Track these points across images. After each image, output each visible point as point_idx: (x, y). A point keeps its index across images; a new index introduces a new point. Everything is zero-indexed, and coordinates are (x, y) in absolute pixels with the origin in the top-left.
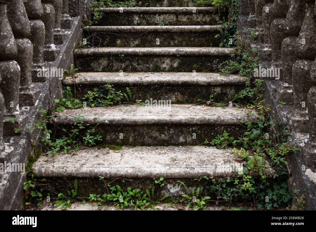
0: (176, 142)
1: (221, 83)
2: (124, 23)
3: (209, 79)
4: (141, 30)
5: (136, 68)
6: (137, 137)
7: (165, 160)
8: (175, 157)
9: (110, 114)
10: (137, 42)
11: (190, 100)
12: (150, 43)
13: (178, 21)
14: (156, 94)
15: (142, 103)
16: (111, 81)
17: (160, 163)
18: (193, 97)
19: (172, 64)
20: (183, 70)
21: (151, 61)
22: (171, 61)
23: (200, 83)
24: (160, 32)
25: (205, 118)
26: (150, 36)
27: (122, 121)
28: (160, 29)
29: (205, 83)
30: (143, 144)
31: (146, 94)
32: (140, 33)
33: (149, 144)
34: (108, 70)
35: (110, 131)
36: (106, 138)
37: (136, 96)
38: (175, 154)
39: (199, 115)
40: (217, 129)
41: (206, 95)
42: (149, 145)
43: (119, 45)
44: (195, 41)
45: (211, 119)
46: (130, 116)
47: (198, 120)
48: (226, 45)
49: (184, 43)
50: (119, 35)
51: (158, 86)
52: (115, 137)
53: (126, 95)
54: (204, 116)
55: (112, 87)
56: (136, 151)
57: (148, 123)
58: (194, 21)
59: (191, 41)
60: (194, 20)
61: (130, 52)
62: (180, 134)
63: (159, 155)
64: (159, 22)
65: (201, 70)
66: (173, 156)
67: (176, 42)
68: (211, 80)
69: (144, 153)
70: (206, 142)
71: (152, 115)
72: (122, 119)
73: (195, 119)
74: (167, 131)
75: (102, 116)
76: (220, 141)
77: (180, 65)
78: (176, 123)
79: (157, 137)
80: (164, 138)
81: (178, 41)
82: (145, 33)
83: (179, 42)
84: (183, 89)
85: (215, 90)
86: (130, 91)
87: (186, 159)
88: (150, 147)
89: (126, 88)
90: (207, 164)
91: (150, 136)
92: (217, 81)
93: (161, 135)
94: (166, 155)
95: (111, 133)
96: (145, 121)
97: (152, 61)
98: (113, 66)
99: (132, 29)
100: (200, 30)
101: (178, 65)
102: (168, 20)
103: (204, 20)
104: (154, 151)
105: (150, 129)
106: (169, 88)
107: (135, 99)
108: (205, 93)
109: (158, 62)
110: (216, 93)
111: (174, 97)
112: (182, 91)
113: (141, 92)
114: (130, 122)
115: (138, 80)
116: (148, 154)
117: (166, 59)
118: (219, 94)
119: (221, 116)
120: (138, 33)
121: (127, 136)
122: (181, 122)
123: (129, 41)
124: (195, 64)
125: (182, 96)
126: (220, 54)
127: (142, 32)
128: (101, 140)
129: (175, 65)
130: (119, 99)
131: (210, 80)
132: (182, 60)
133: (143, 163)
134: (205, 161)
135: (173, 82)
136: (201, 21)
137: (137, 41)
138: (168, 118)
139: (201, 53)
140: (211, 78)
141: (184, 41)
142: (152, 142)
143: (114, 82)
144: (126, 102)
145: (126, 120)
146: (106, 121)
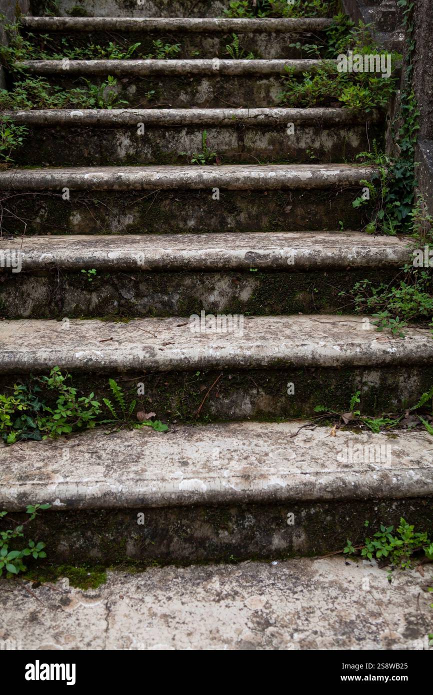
0: (261, 550)
1: (381, 361)
2: (89, 154)
3: (349, 351)
4: (142, 184)
5: (131, 307)
6: (147, 541)
7: (237, 626)
8: (264, 610)
9: (66, 477)
10: (129, 220)
11: (293, 408)
12: (166, 222)
13: (243, 148)
14: (195, 394)
15: (156, 422)
16: (64, 362)
17: (225, 636)
18: (303, 401)
19: (235, 293)
20: (267, 309)
21: (174, 284)
22: (233, 285)
23: (322, 361)
24: (196, 191)
25: (344, 483)
26: (168, 202)
27: (105, 501)
28: (196, 183)
29: (338, 360)
30: (166, 560)
31: (168, 395)
32: (137, 194)
33: (183, 559)
34: (50, 312)
35: (68, 529)
36: (56, 547)
37: (137, 402)
38: (264, 598)
39: (326, 470)
40: (379, 509)
41: (338, 394)
42: (185, 563)
43: (76, 228)
44: (297, 216)
45: (364, 486)
46: (127, 483)
47: (324, 489)
48: (385, 227)
49: (265, 221)
50: (76, 200)
51: (202, 372)
52: (85, 542)
53: (108, 402)
54: (341, 476)
55: (66, 383)
56: (150, 588)
57: (182, 503)
58: (289, 148)
59: (284, 215)
60: (287, 145)
61: (113, 260)
62: (273, 526)
63: (218, 601)
64: (189, 152)
65: (318, 309)
66: (260, 607)
67: (243, 216)
68: (353, 353)
69: (171, 594)
70: (350, 549)
71: (191, 475)
72: (105, 495)
73: (318, 487)
74: (236, 522)
75: (42, 485)
76: (390, 548)
77: (260, 295)
78: (263, 500)
79: (208, 538)
80: (226, 541)
81: (247, 216)
82: (152, 195)
83: (249, 217)
84: (273, 380)
85: (364, 380)
86: (119, 388)
87: (299, 618)
88: (189, 570)
89: (107, 381)
90: (362, 636)
91: (188, 536)
92: (368, 355)
93: (220, 532)
94: (238, 603)
95: (70, 533)
96: (173, 496)
97: (178, 286)
98: (63, 303)
99: (114, 182)
100: (311, 185)
101: (254, 294)
102: (216, 147)
103: (317, 145)
104: (201, 586)
105: (186, 517)
106: (233, 378)
107: (135, 412)
108: (336, 388)
109: (195, 287)
110: (366, 388)
111: (247, 401)
112: (272, 385)
113: (152, 390)
114: (127, 503)
115: (141, 357)
116: (184, 600)
117: (219, 280)
118: (376, 391)
119: (391, 474)
120: (134, 193)
121: (120, 539)
122: (276, 497)
123: (107, 217)
124: (301, 291)
125: (271, 398)
126: (372, 264)
127: (143, 190)
128: (43, 555)
129: (245, 295)
130: (87, 415)
131: (349, 353)
132: (263, 282)
133: (174, 639)
134: (352, 622)
135: (246, 362)
136: (310, 148)
137: (128, 216)
138: (240, 486)
139: (319, 260)
140: (352, 344)
141: (266, 214)
142: (192, 553)
143: (73, 366)
144: (109, 421)
145: (115, 498)
146: (57, 503)
